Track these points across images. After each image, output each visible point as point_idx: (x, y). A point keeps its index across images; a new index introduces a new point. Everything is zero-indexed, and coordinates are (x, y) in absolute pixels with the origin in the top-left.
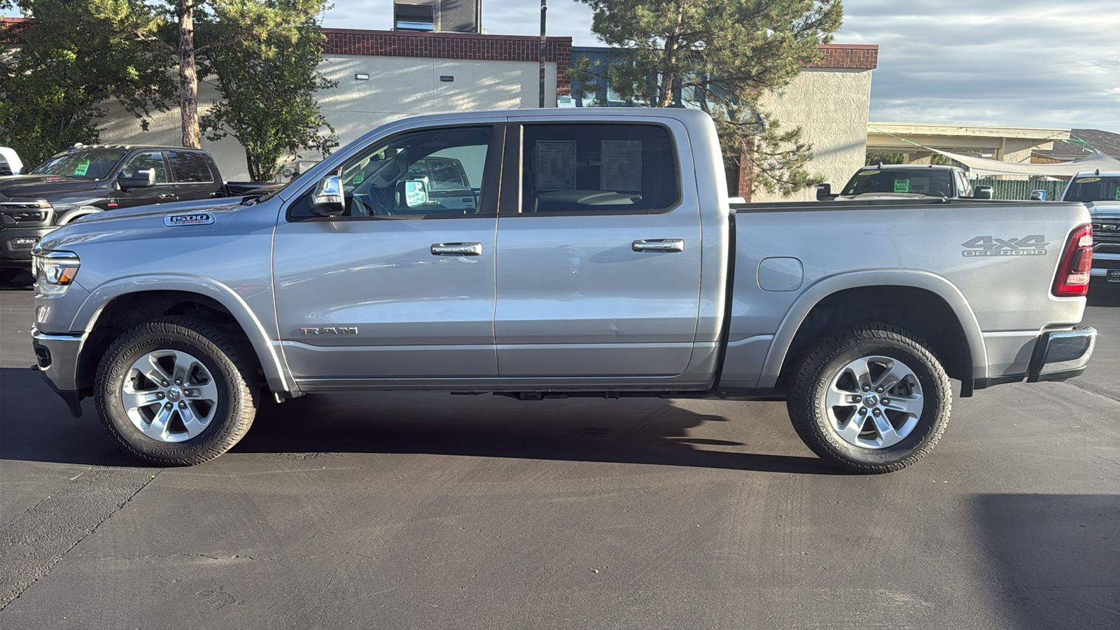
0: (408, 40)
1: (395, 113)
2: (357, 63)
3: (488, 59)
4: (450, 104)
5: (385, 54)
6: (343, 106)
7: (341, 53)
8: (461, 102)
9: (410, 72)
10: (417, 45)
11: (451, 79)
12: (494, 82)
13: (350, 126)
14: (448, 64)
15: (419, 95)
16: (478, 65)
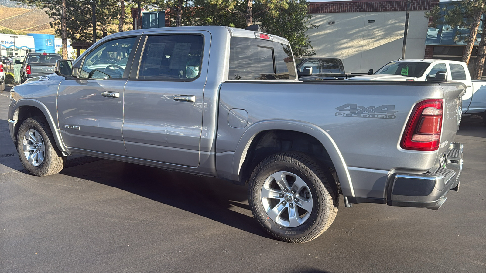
0: (354, 4)
1: (345, 39)
2: (330, 16)
3: (393, 10)
4: (372, 33)
5: (343, 12)
6: (322, 37)
7: (323, 13)
8: (378, 32)
9: (354, 19)
10: (358, 6)
11: (373, 21)
12: (395, 22)
13: (324, 45)
14: (372, 14)
15: (357, 30)
16: (388, 14)
